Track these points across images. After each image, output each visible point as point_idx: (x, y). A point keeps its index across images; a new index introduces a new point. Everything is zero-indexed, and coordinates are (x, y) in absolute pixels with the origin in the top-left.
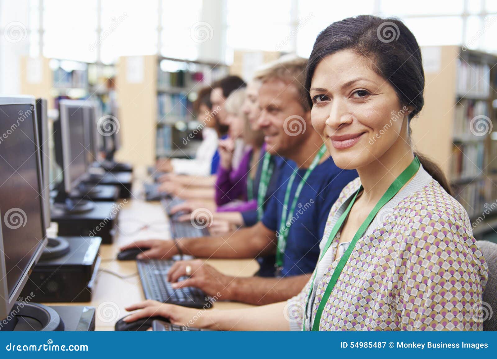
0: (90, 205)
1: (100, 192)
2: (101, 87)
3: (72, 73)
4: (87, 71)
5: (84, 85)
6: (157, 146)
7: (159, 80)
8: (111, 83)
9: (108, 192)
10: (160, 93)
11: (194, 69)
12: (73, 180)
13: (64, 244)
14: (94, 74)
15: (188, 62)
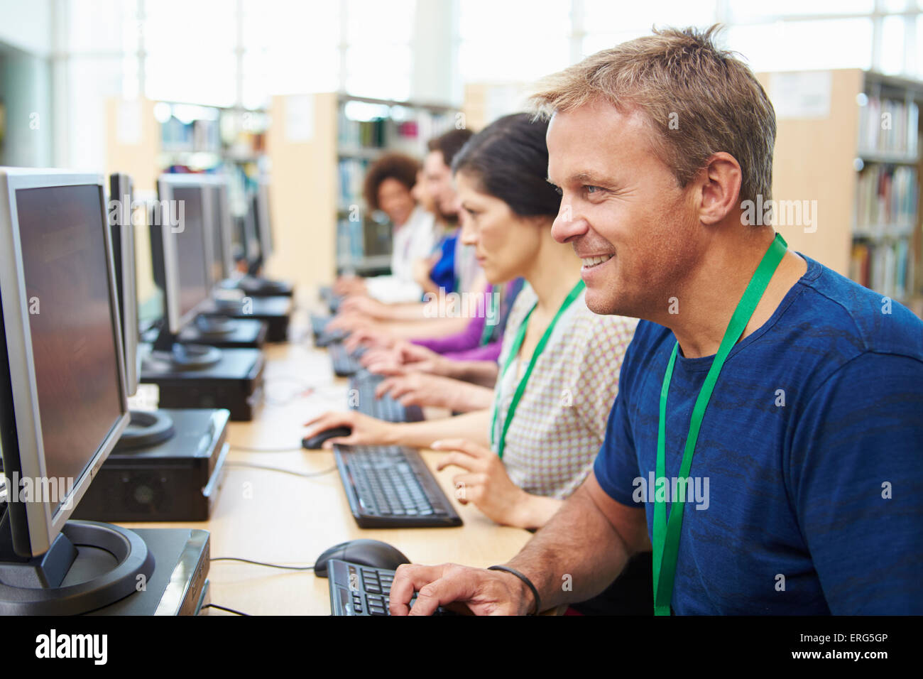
0: (214, 354)
1: (234, 331)
2: (242, 150)
3: (193, 125)
4: (218, 122)
5: (214, 146)
6: (338, 251)
7: (340, 137)
8: (259, 141)
9: (247, 331)
10: (342, 159)
11: (400, 115)
12: (183, 312)
13: (165, 421)
14: (230, 128)
15: (391, 104)
